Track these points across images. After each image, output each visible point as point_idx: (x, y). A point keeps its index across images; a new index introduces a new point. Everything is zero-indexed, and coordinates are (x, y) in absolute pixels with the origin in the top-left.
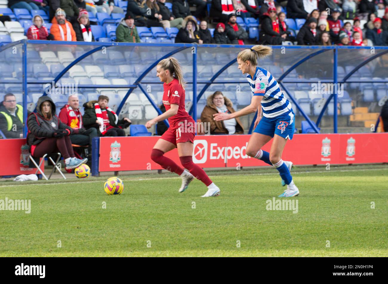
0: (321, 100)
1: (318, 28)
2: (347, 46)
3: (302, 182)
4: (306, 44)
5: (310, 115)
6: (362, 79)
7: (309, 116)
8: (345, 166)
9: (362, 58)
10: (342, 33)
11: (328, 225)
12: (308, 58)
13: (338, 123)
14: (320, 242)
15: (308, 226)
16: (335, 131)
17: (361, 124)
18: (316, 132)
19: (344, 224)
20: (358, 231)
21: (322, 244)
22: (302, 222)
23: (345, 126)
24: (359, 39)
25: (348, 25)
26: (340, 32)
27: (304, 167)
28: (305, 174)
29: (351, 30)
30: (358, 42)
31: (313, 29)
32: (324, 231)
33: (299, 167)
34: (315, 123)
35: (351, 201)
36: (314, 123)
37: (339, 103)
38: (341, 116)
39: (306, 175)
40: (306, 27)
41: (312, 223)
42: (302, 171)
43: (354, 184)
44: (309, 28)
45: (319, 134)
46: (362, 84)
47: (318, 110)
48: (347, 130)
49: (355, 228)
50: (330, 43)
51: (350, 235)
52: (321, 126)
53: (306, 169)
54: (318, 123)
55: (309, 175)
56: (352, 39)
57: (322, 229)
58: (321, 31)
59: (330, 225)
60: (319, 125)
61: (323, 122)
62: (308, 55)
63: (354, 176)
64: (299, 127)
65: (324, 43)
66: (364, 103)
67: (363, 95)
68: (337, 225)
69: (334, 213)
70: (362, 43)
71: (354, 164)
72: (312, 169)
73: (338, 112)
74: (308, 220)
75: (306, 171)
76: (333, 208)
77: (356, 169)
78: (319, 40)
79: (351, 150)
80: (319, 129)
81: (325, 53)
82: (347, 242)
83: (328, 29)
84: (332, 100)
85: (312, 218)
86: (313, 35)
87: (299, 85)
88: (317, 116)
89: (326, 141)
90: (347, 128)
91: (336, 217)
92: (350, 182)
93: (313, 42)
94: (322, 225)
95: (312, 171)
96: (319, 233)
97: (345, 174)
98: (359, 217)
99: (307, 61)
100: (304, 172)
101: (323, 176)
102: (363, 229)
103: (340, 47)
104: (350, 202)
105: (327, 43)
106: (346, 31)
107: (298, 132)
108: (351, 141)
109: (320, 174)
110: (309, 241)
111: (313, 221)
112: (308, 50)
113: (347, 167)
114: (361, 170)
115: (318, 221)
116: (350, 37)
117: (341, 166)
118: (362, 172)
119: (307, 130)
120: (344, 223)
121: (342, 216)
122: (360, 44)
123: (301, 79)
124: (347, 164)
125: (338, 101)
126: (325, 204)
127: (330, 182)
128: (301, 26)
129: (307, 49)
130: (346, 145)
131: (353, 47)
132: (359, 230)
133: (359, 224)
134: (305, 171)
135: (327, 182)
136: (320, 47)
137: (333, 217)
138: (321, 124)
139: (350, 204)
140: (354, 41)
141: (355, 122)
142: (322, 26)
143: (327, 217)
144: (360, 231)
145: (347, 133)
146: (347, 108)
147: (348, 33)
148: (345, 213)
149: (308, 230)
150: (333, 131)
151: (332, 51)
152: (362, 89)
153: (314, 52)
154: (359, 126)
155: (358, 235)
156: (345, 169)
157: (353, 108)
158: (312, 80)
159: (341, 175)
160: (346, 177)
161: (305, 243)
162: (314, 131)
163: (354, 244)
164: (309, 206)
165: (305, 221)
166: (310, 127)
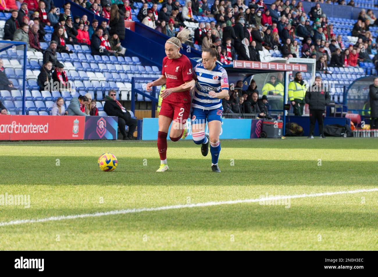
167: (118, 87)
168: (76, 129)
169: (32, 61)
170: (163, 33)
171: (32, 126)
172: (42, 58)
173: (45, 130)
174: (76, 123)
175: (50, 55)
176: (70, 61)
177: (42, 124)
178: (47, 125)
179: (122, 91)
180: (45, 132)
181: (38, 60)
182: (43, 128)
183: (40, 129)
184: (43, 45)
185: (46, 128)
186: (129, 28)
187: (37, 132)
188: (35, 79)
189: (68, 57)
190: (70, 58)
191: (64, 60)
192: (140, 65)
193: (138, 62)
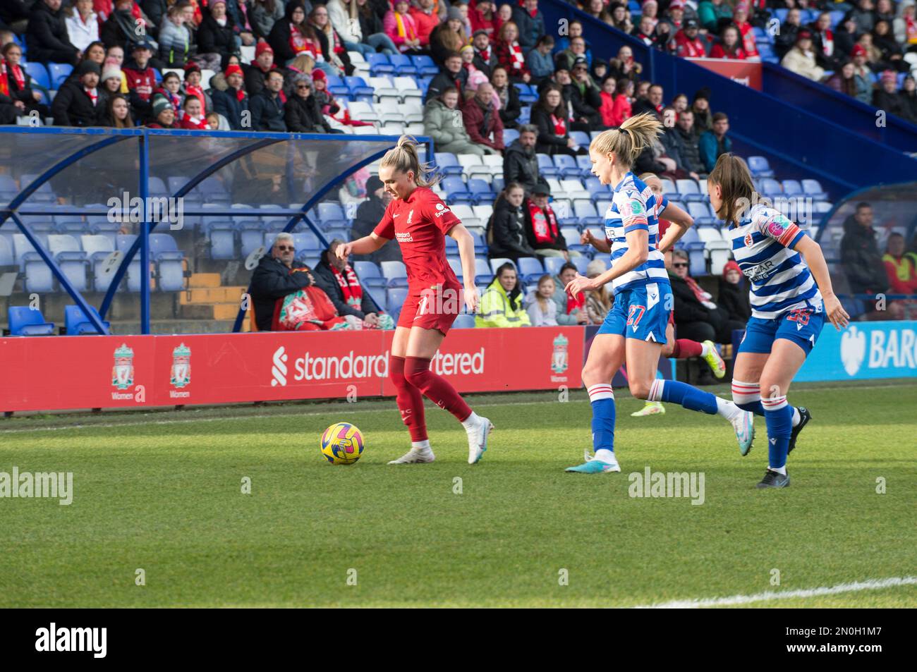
0: (111, 256)
1: (102, 86)
2: (169, 130)
3: (64, 451)
4: (74, 123)
5: (85, 290)
6: (208, 207)
7: (82, 293)
8: (168, 410)
9: (207, 157)
10: (158, 98)
11: (121, 551)
12: (79, 155)
13: (151, 310)
14: (101, 591)
15: (73, 556)
16: (144, 329)
17: (205, 312)
18: (101, 332)
19: (158, 548)
20: (192, 563)
21: (107, 596)
22: (60, 545)
23: (168, 318)
24: (199, 113)
25: (173, 79)
26: (153, 97)
27: (69, 414)
28: (72, 430)
29: (180, 92)
30: (195, 120)
31: (90, 87)
32: (111, 564)
33: (58, 415)
34: (97, 311)
35: (178, 493)
36: (94, 311)
37: (154, 262)
38: (159, 292)
39: (73, 434)
40: (74, 84)
41: (85, 548)
42: (64, 424)
43: (186, 452)
44: (81, 86)
45: (107, 335)
46: (207, 220)
47: (104, 279)
48: (174, 325)
49: (184, 557)
50: (131, 123)
51: (172, 573)
52: (111, 317)
53: (76, 419)
54: (105, 309)
55: (81, 434)
56: (182, 112)
57: (108, 562)
58: (110, 92)
59: (127, 551)
60: (107, 315)
61: (116, 306)
62: (79, 148)
63: (187, 433)
64: (60, 321)
65: (118, 122)
66: (211, 263)
67: (210, 245)
68: (144, 549)
69: (136, 522)
70: (204, 122)
71: (187, 405)
72: (90, 418)
73: (152, 284)
74: (75, 540)
75: (76, 425)
76: (135, 511)
77: (192, 417)
78: (104, 115)
79: (181, 372)
80: (108, 325)
81: (120, 144)
82: (164, 588)
83: (125, 89)
84: (137, 257)
85: (85, 535)
86: (91, 102)
87: (60, 219)
88: (102, 293)
89: (124, 352)
90: (173, 321)
91: (142, 532)
92: (176, 449)
93: (92, 118)
94: (109, 552)
95: (89, 423)
96: (100, 569)
97: (167, 431)
98: (195, 531)
99: (79, 163)
100: (70, 427)
101: (114, 435)
102: (204, 559)
103: (154, 132)
104: (175, 494)
105: (124, 121)
106: (168, 95)
107: (57, 332)
108: (182, 351)
109: (109, 430)
110: (75, 590)
111: (87, 544)
112: (79, 138)
113: (172, 413)
114: (205, 420)
115: (97, 542)
116: (178, 108)
117: (157, 411)
118: (206, 424)
119: (77, 326)
120: (160, 545)
121: (155, 528)
122: (200, 126)
123: (65, 205)
124: (173, 406)
125: (150, 257)
126: (118, 500)
127: (132, 450)
128: (62, 81)
129: (77, 136)
130: (170, 361)
131: (186, 133)
132: (193, 560)
133: (194, 547)
134: (71, 424)
135: (123, 450)
136: (107, 132)
137: (133, 531)
138: (111, 312)
139: (176, 501)
140: (187, 117)
141: (191, 307)
142: (111, 82)
143: (120, 531)
144: (197, 561)
145: (172, 333)
146: (172, 275)
147: (172, 100)
148: (162, 522)
149: (74, 564)
150: (139, 329)
151: (136, 139)
152: (207, 231)
153: (92, 143)
154: (201, 318)
155: (191, 573)
156: (167, 419)
157: (187, 274)
158: (89, 208)
159: (156, 431)
160: (168, 437)
161: (64, 596)
162: (94, 330)
163: (180, 595)
164: (79, 507)
165: (68, 543)
166: (85, 319)
167: (703, 240)
168: (560, 362)
169: (474, 181)
170: (847, 92)
171: (441, 356)
172: (501, 170)
173: (477, 366)
174: (560, 345)
175: (520, 161)
176: (578, 176)
177: (468, 352)
178: (480, 352)
179: (713, 250)
180: (476, 372)
181: (493, 177)
182: (471, 362)
183: (463, 364)
184: (508, 136)
185: (478, 360)
186: (745, 81)
187: (456, 372)
188: (478, 227)
189: (574, 166)
190: (577, 167)
191: (562, 173)
192: (770, 177)
193: (764, 171)
